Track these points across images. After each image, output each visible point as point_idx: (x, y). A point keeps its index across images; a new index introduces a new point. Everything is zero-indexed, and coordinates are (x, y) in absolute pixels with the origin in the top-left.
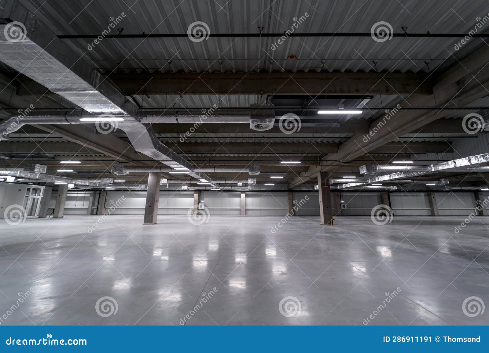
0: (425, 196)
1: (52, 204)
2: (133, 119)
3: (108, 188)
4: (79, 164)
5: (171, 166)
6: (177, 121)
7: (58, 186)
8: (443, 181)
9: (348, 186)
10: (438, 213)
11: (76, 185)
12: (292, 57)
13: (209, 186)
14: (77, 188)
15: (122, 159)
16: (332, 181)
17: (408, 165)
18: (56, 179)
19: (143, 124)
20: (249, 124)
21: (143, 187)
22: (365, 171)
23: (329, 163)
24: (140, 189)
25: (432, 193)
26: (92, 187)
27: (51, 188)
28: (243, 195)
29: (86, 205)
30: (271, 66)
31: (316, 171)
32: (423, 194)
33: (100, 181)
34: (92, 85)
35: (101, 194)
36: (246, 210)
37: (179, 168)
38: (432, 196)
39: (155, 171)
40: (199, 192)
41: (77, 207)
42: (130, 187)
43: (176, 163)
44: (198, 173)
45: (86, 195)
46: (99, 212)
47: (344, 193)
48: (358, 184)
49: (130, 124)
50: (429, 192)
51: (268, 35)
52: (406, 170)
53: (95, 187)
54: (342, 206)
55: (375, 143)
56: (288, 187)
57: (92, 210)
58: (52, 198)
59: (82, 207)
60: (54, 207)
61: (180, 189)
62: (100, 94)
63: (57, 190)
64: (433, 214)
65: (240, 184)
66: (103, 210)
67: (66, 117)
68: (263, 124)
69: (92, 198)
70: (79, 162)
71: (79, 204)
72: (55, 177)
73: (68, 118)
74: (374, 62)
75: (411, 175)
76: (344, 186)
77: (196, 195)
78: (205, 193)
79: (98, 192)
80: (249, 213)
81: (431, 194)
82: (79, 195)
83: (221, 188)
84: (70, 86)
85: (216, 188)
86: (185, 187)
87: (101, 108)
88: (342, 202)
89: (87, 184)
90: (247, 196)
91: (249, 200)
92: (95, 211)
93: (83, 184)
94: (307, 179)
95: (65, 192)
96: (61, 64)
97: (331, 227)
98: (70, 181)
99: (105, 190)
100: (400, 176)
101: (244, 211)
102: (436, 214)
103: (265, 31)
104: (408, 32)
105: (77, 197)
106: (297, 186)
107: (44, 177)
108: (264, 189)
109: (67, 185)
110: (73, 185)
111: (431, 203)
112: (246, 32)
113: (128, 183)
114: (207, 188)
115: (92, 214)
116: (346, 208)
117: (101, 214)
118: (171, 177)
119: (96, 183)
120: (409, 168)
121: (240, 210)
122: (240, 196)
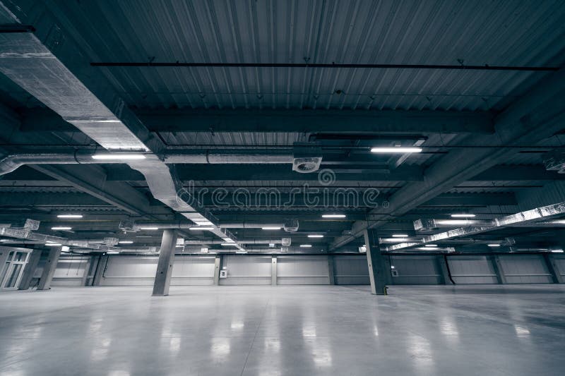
0: (487, 259)
1: (39, 272)
2: (155, 157)
3: (111, 252)
4: (80, 219)
5: (193, 220)
6: (208, 161)
7: (49, 249)
8: (509, 241)
9: (399, 247)
10: (505, 280)
11: (71, 247)
12: (339, 92)
13: (235, 248)
14: (72, 252)
15: (133, 212)
16: (381, 241)
17: (469, 219)
18: (49, 239)
19: (166, 164)
20: (291, 165)
21: (153, 250)
22: (421, 227)
23: (377, 217)
24: (149, 253)
25: (495, 256)
26: (91, 251)
27: (40, 252)
28: (274, 260)
29: (80, 273)
30: (316, 102)
31: (361, 228)
32: (484, 257)
33: (102, 242)
34: (114, 112)
35: (101, 260)
36: (278, 278)
37: (202, 223)
38: (496, 260)
39: (172, 227)
40: (221, 256)
41: (69, 276)
42: (138, 251)
43: (199, 214)
44: (223, 230)
45: (83, 261)
46: (95, 283)
47: (393, 257)
48: (410, 245)
49: (151, 164)
50: (492, 255)
51: (314, 66)
52: (467, 225)
53: (94, 251)
54: (392, 273)
55: (432, 192)
56: (328, 249)
57: (88, 280)
58: (40, 264)
59: (75, 276)
60: (39, 277)
61: (198, 253)
62: (123, 125)
63: (47, 255)
64: (500, 282)
65: (272, 245)
66: (102, 280)
67: (75, 156)
68: (308, 164)
69: (88, 266)
70: (81, 216)
71: (72, 273)
72: (48, 237)
73: (77, 157)
74: (428, 98)
75: (473, 232)
76: (394, 248)
77: (218, 260)
78: (229, 257)
79: (98, 257)
80: (282, 282)
81: (494, 258)
82: (73, 261)
83: (249, 251)
84: (87, 113)
85: (242, 251)
86: (205, 250)
87: (120, 143)
88: (392, 267)
89: (86, 246)
90: (278, 261)
91: (282, 265)
92: (91, 282)
93: (81, 246)
94: (351, 238)
95: (57, 257)
96: (82, 85)
97: (385, 297)
98: (65, 242)
99: (106, 255)
100: (460, 234)
101: (276, 280)
102: (504, 282)
103: (311, 62)
104: (465, 64)
105: (71, 263)
106: (339, 248)
107: (34, 237)
108: (299, 252)
109: (61, 247)
110: (68, 248)
111: (496, 268)
112: (290, 63)
113: (136, 245)
114: (231, 251)
115: (87, 285)
116: (397, 276)
117: (98, 285)
118: (190, 236)
119: (96, 245)
120: (471, 222)
121: (270, 278)
122: (270, 261)
